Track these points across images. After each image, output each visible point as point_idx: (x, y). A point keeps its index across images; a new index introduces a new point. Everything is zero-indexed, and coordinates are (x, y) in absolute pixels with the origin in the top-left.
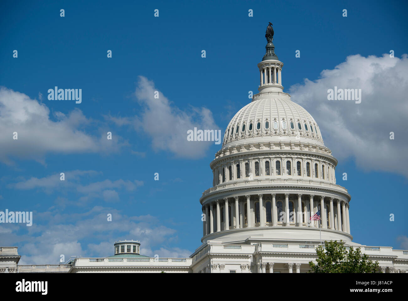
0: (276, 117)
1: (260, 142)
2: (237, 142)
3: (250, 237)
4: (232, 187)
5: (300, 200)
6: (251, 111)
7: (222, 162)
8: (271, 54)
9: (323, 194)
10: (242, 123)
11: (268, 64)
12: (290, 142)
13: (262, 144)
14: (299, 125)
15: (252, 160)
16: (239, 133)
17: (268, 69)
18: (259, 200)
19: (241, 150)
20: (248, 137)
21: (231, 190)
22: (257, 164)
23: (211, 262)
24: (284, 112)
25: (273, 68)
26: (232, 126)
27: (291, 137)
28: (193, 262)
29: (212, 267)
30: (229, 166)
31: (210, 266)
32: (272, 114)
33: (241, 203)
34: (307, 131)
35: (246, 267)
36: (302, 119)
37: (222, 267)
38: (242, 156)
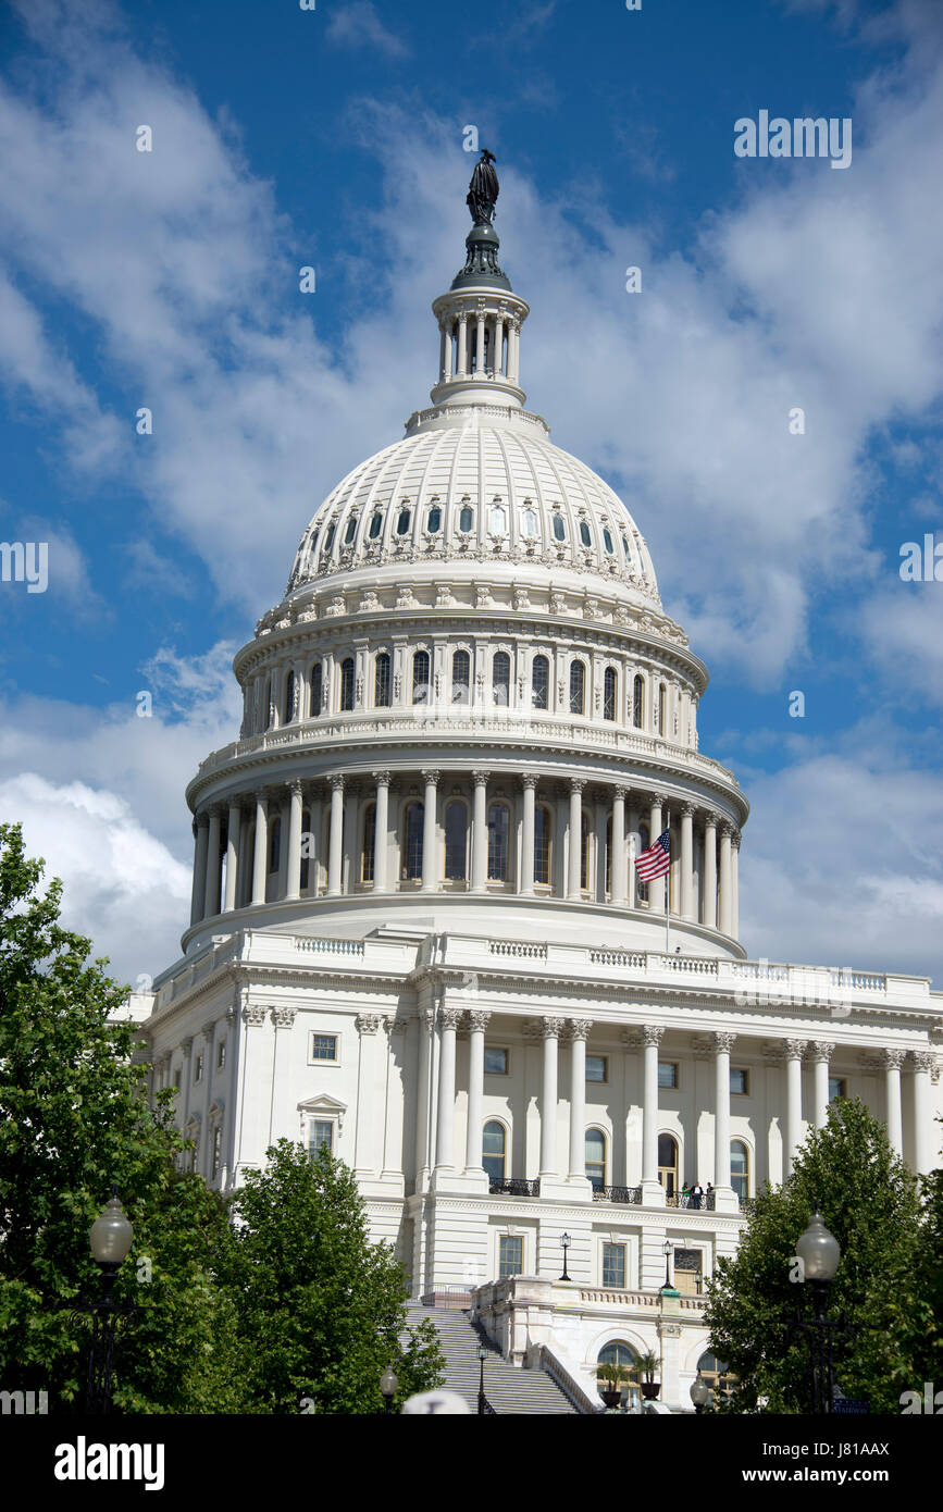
0: (503, 491)
1: (436, 578)
2: (346, 578)
3: (385, 926)
4: (321, 737)
5: (577, 800)
6: (408, 465)
7: (286, 648)
8: (486, 266)
9: (662, 788)
10: (370, 506)
11: (474, 302)
12: (550, 588)
13: (447, 586)
14: (584, 528)
15: (402, 644)
16: (355, 544)
17: (472, 320)
18: (423, 794)
19: (362, 604)
20: (392, 558)
21: (319, 751)
22: (422, 660)
23: (243, 996)
24: (530, 476)
25: (491, 320)
26: (329, 518)
27: (554, 570)
28: (155, 1009)
29: (246, 1018)
30: (311, 665)
31: (236, 1012)
32: (485, 481)
33: (354, 802)
34: (609, 555)
35: (377, 1027)
36: (595, 508)
37: (284, 1019)
38: (365, 625)
